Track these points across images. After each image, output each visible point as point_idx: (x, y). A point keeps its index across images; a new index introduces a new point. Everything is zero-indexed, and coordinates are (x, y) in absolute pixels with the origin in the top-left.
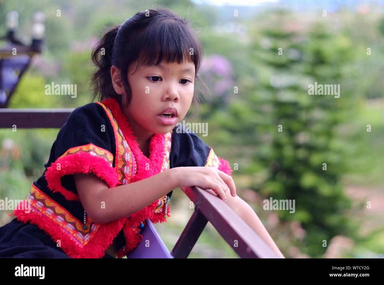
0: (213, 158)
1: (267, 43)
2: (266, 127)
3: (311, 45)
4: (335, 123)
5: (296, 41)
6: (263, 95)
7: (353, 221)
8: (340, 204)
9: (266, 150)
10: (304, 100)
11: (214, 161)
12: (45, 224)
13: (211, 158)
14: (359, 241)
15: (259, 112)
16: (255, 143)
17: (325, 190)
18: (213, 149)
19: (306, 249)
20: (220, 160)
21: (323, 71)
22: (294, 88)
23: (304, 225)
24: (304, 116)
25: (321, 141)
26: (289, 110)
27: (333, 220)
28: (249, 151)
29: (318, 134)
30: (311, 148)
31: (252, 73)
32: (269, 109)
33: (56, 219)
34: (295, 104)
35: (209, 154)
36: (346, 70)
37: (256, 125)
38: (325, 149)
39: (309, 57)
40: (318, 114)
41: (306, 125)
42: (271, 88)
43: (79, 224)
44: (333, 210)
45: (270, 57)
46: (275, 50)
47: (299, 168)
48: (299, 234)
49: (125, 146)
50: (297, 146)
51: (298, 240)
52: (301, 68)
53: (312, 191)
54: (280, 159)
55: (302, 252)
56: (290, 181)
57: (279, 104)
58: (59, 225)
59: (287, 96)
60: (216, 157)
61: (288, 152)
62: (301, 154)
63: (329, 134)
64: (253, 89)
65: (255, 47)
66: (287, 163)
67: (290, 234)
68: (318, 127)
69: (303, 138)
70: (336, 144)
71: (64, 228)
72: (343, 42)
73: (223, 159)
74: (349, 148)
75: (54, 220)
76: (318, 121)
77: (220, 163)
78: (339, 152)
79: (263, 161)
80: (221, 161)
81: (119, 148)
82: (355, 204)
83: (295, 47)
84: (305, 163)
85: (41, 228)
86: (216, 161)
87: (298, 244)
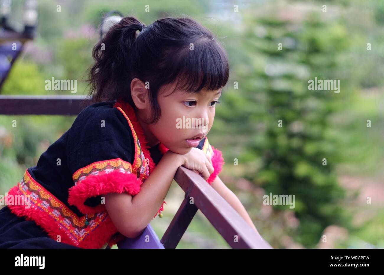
0: (207, 148)
1: (261, 31)
2: (260, 116)
3: (306, 34)
4: (329, 112)
5: (290, 29)
6: (257, 84)
7: (347, 211)
8: (334, 193)
9: (260, 139)
10: (298, 89)
11: (208, 151)
12: (42, 221)
13: (206, 148)
14: (353, 231)
15: (252, 100)
16: (249, 132)
17: (319, 179)
18: (208, 138)
19: (299, 239)
20: (214, 150)
21: (318, 60)
22: (289, 77)
23: (297, 215)
24: (298, 105)
25: (315, 130)
26: (284, 99)
27: (326, 210)
28: (242, 139)
29: (312, 123)
30: (305, 137)
31: (246, 61)
32: (263, 98)
33: (52, 213)
34: (289, 93)
35: (205, 143)
36: (341, 59)
37: (250, 114)
38: (319, 138)
39: (303, 46)
40: (313, 103)
41: (300, 114)
42: (265, 77)
43: (76, 218)
44: (327, 200)
45: (264, 45)
46: (269, 39)
47: (293, 158)
48: (293, 223)
49: (142, 158)
50: (291, 136)
51: (291, 230)
52: (296, 56)
53: (306, 181)
54: (274, 148)
55: (296, 241)
56: (284, 170)
57: (273, 93)
58: (55, 220)
59: (281, 85)
60: (210, 147)
61: (282, 141)
62: (295, 143)
63: (323, 123)
64: (247, 77)
65: (250, 35)
66: (280, 152)
67: (284, 224)
68: (312, 116)
69: (297, 127)
70: (331, 133)
71: (61, 223)
72: (338, 31)
73: (216, 149)
74: (344, 137)
75: (50, 213)
76: (313, 110)
77: (213, 153)
78: (333, 141)
79: (257, 150)
80: (215, 152)
81: (137, 161)
82: (349, 194)
83: (289, 35)
84: (299, 153)
85: (38, 224)
86: (210, 151)
87: (292, 234)
